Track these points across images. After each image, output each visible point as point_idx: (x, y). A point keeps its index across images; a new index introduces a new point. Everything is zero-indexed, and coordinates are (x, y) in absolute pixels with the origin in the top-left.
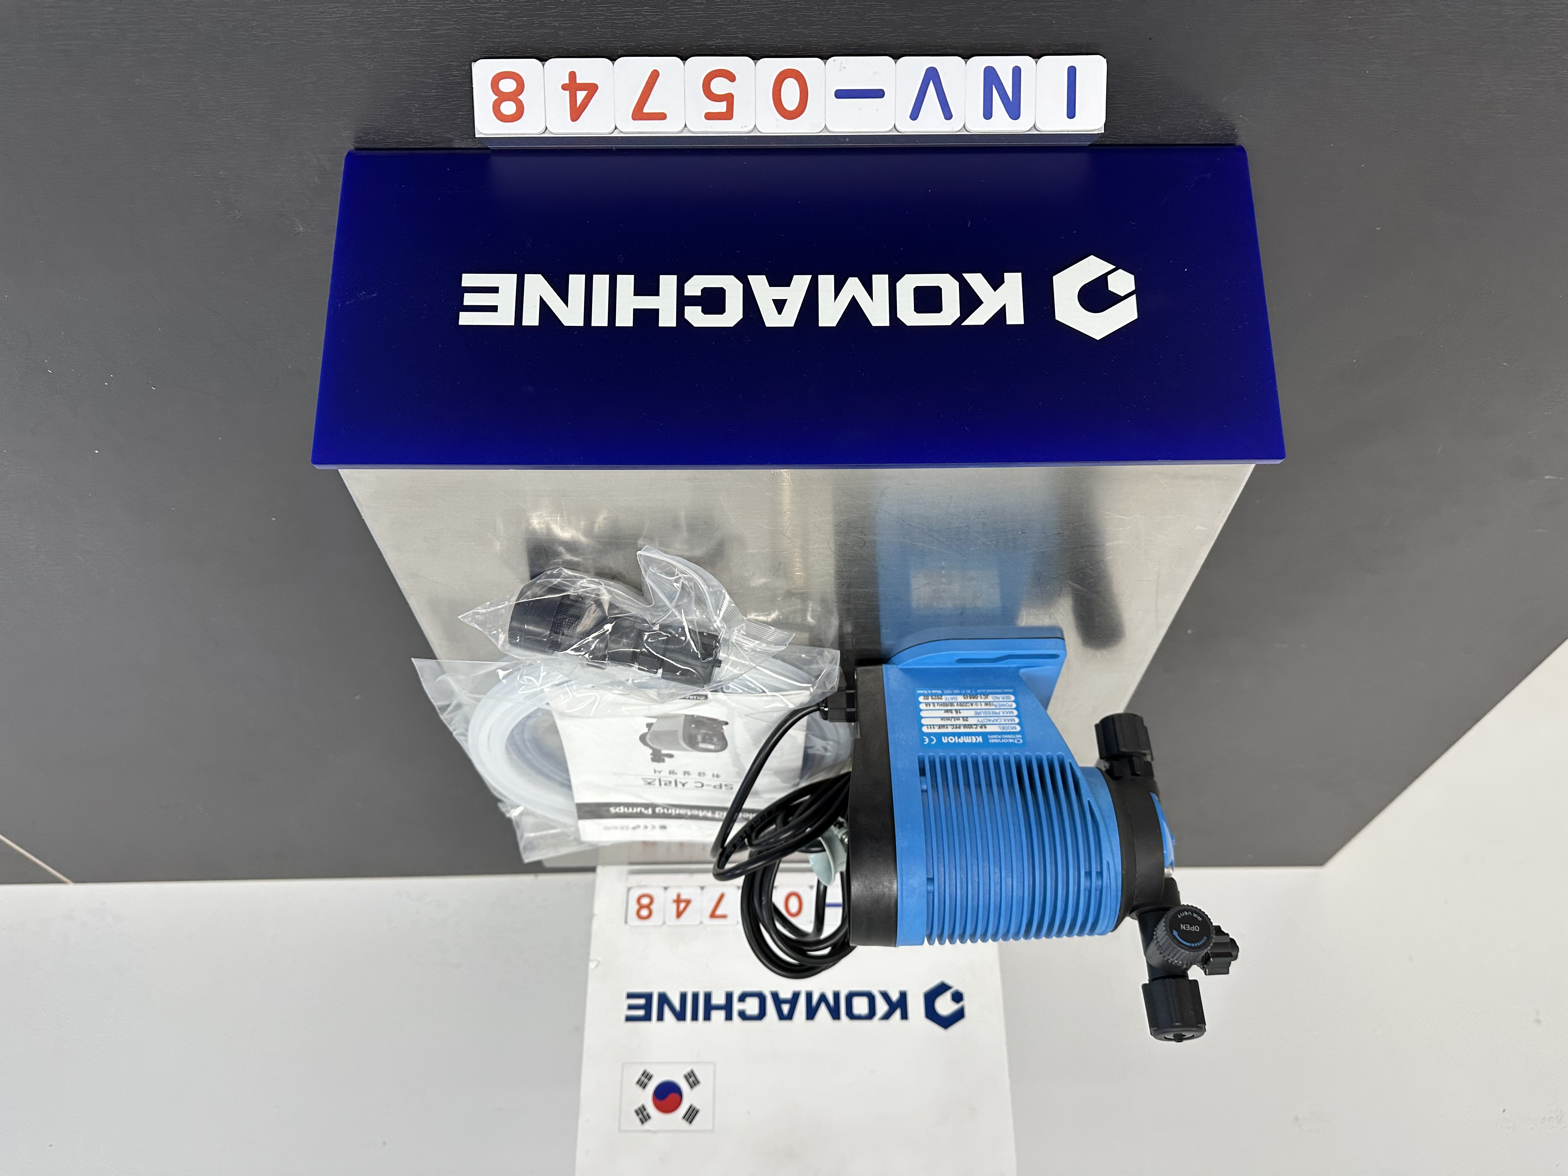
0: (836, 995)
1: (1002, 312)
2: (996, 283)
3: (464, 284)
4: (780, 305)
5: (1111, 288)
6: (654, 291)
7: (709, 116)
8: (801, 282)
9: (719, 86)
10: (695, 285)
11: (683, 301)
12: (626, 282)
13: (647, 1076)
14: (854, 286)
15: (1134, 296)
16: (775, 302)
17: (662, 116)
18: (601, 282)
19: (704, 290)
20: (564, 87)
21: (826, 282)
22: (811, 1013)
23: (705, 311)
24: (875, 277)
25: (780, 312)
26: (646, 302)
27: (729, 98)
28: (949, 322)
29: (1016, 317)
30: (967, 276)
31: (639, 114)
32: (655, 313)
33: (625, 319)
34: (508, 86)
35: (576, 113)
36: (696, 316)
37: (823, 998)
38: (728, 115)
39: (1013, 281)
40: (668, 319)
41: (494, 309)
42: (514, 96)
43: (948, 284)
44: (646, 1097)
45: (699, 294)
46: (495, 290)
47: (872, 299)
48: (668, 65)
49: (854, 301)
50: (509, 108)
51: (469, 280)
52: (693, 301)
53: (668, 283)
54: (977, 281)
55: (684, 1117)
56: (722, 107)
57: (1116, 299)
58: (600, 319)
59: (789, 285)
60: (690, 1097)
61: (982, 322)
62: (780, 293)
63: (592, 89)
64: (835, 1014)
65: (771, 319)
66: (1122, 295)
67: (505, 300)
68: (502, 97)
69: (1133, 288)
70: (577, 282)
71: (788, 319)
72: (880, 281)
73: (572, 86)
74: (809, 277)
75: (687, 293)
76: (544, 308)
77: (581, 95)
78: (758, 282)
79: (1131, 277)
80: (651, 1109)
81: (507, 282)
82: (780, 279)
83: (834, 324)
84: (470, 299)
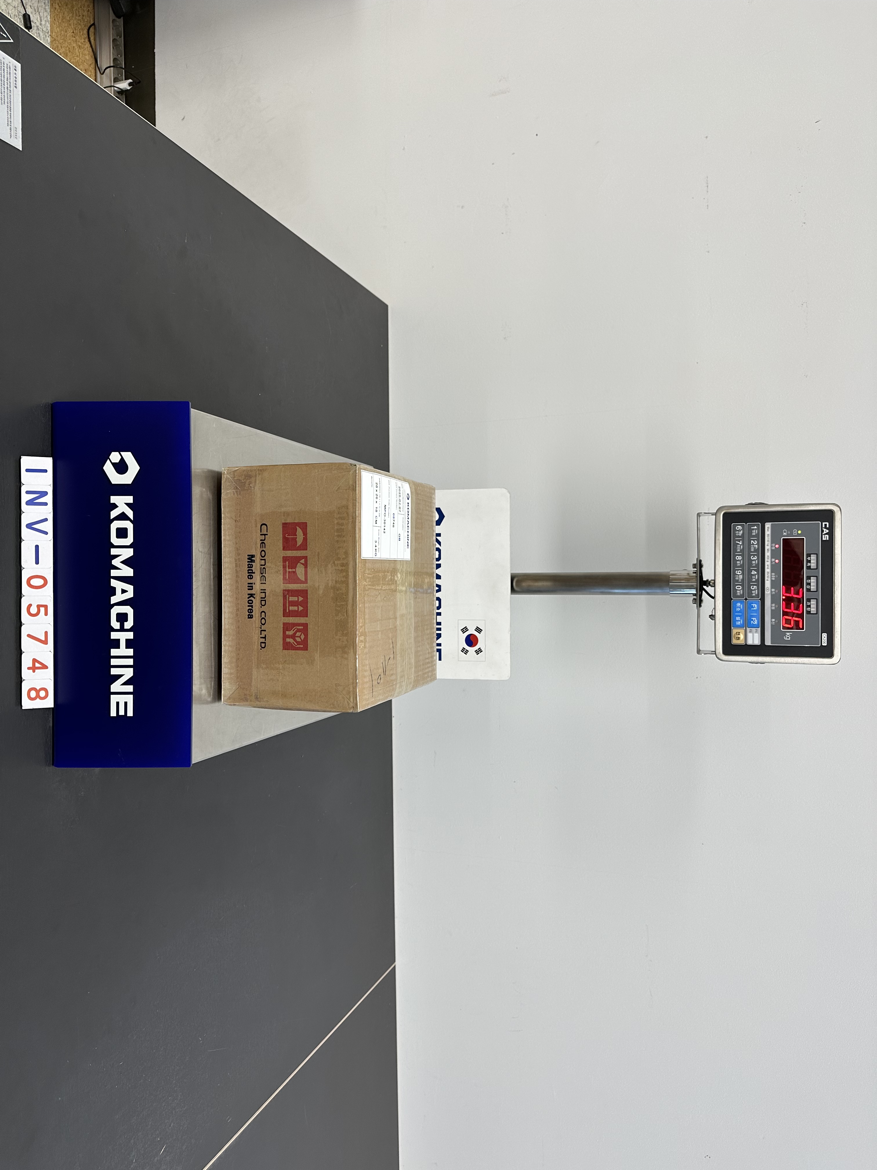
1: (127, 504)
2: (115, 506)
3: (115, 715)
4: (124, 591)
5: (118, 461)
6: (118, 641)
7: (46, 614)
8: (114, 583)
9: (34, 610)
10: (116, 625)
11: (122, 629)
12: (114, 652)
13: (463, 650)
14: (115, 562)
15: (121, 453)
16: (122, 593)
17: (46, 633)
18: (113, 662)
19: (117, 621)
20: (34, 672)
21: (114, 573)
23: (127, 621)
24: (112, 554)
25: (127, 591)
26: (123, 644)
27: (39, 607)
28: (132, 525)
29: (130, 499)
30: (112, 517)
31: (45, 642)
32: (127, 641)
33: (130, 652)
34: (33, 694)
35: (45, 667)
36: (129, 624)
38: (46, 607)
39: (114, 499)
40: (130, 635)
41: (126, 703)
42: (38, 691)
43: (115, 525)
44: (472, 650)
45: (119, 623)
46: (118, 703)
47: (121, 555)
48: (25, 631)
49: (122, 562)
50: (42, 694)
51: (113, 714)
52: (122, 626)
53: (114, 635)
54: (114, 514)
55: (480, 633)
56: (42, 609)
57: (122, 459)
58: (130, 662)
59: (115, 588)
60: (472, 631)
61: (132, 512)
62: (118, 591)
63: (35, 661)
64: (439, 566)
65: (130, 594)
66: (121, 457)
67: (122, 699)
68: (38, 696)
69: (117, 453)
70: (114, 671)
71: (130, 588)
72: (113, 551)
73: (33, 669)
74: (112, 580)
75: (118, 628)
76: (126, 683)
77: (37, 665)
78: (114, 600)
79: (113, 453)
80: (476, 648)
81: (114, 699)
82: (113, 592)
83: (132, 570)
84: (122, 713)
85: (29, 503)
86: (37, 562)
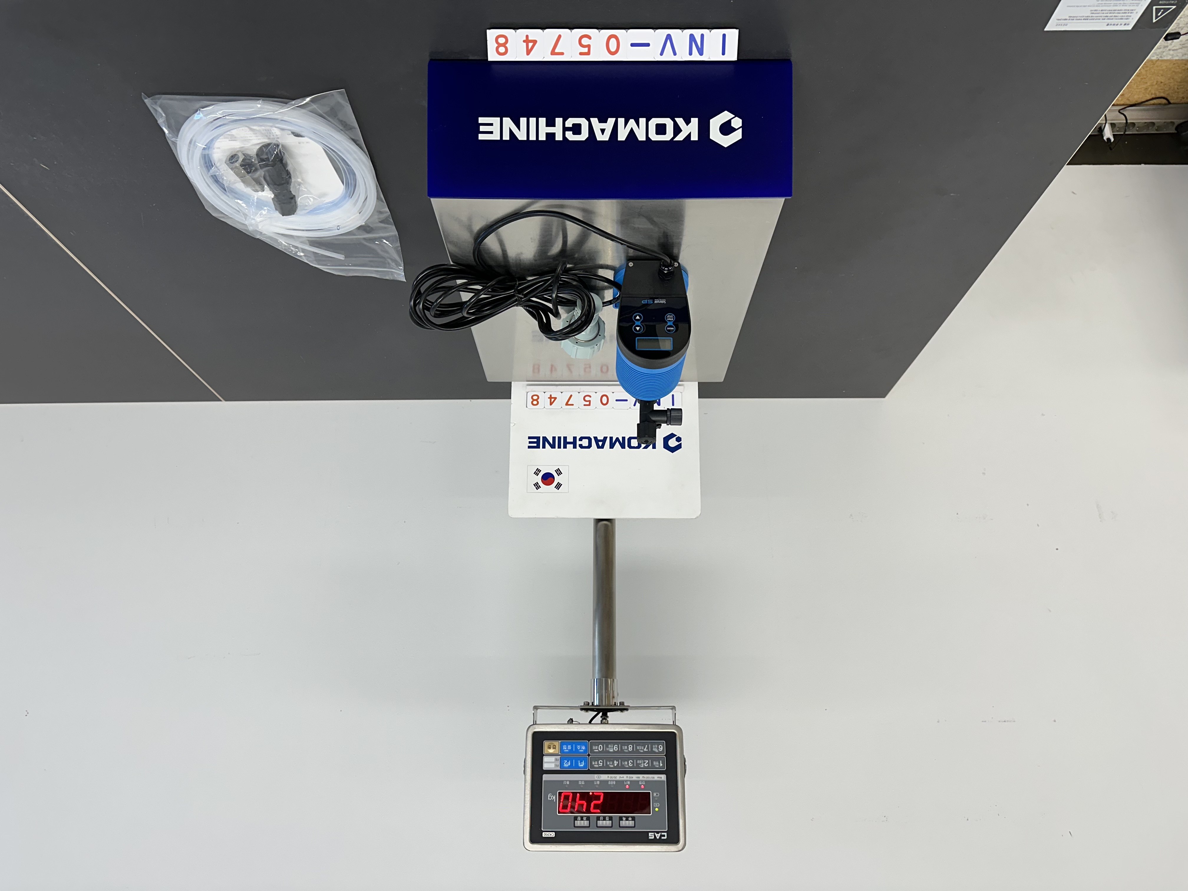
0: (624, 438)
1: (690, 135)
2: (688, 122)
3: (480, 122)
4: (603, 131)
5: (732, 125)
6: (554, 125)
7: (581, 53)
8: (611, 121)
9: (585, 41)
10: (570, 122)
11: (565, 129)
12: (543, 121)
13: (539, 471)
14: (632, 122)
15: (741, 129)
16: (601, 129)
17: (562, 54)
18: (533, 120)
19: (573, 125)
20: (524, 41)
21: (621, 121)
22: (612, 446)
23: (574, 134)
24: (640, 119)
25: (603, 134)
26: (551, 130)
27: (588, 46)
28: (669, 139)
29: (695, 137)
30: (676, 119)
31: (553, 53)
32: (554, 134)
33: (542, 137)
34: (502, 40)
35: (528, 52)
36: (570, 136)
37: (617, 439)
38: (588, 53)
39: (695, 121)
40: (559, 137)
41: (491, 133)
42: (504, 45)
43: (668, 122)
44: (539, 479)
45: (571, 126)
46: (491, 124)
47: (639, 127)
48: (564, 32)
49: (632, 129)
50: (502, 50)
51: (481, 120)
52: (569, 129)
53: (559, 121)
54: (680, 121)
55: (555, 487)
56: (586, 50)
57: (734, 130)
58: (533, 138)
59: (606, 123)
60: (557, 479)
61: (682, 139)
62: (603, 126)
63: (535, 42)
64: (623, 447)
65: (600, 137)
66: (736, 128)
67: (496, 129)
68: (499, 45)
69: (741, 125)
70: (523, 121)
71: (606, 137)
72: (642, 121)
73: (527, 41)
74: (614, 119)
75: (566, 126)
76: (511, 133)
77: (530, 45)
78: (594, 121)
79: (741, 120)
80: (541, 484)
81: (496, 120)
82: (603, 120)
83: (624, 139)
84: (482, 128)
85: (692, 37)
86: (633, 45)
